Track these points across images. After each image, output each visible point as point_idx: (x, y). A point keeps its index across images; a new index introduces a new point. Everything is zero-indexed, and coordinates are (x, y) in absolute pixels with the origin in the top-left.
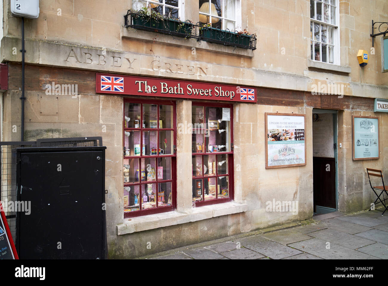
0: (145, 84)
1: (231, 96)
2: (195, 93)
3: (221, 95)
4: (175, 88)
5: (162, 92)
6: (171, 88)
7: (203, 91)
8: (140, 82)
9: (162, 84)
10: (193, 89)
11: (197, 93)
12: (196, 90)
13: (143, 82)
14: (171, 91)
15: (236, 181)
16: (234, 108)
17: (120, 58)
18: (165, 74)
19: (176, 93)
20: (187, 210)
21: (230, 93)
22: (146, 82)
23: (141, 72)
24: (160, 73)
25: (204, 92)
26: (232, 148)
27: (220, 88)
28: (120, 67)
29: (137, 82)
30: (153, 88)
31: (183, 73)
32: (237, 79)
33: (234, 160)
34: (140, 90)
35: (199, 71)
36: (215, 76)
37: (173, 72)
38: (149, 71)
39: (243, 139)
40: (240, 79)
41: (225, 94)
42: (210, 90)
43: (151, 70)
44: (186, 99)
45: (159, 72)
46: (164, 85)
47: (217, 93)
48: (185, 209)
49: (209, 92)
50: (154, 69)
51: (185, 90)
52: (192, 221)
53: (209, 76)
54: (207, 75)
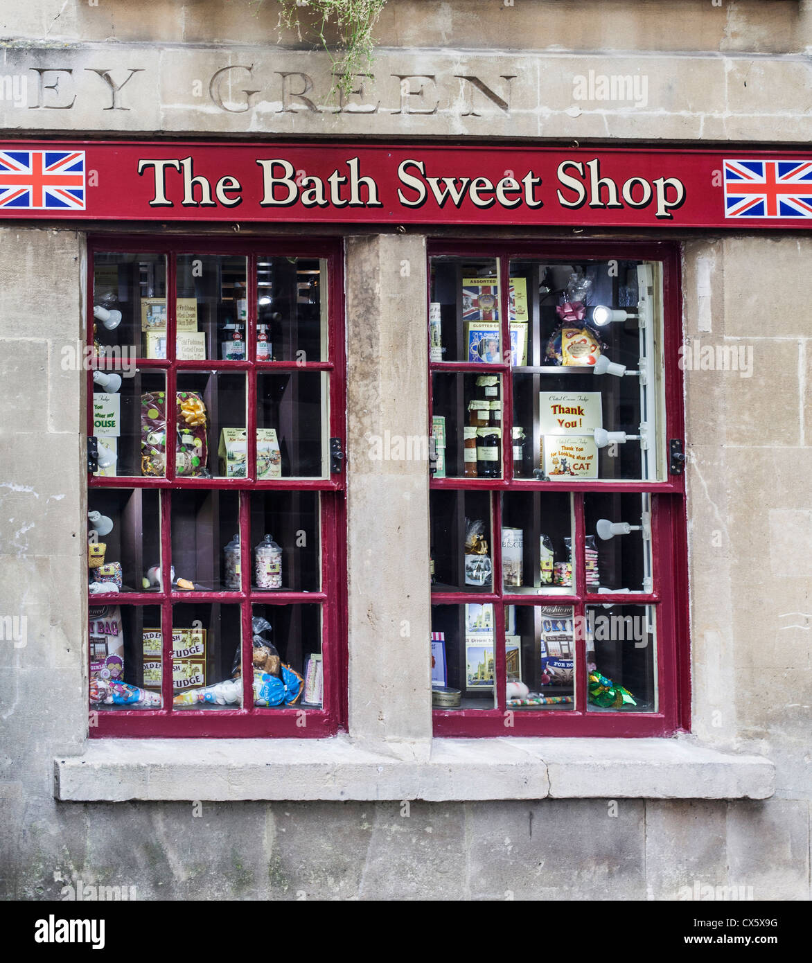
0: (181, 171)
1: (662, 203)
2: (440, 198)
3: (595, 201)
4: (335, 179)
5: (268, 199)
6: (311, 181)
7: (489, 186)
8: (159, 165)
9: (267, 165)
10: (433, 182)
11: (456, 198)
12: (449, 182)
13: (176, 163)
14: (312, 196)
15: (702, 636)
16: (683, 260)
17: (70, 71)
18: (282, 121)
19: (336, 200)
20: (399, 742)
21: (654, 188)
22: (187, 163)
23: (165, 123)
24: (254, 117)
25: (494, 191)
26: (677, 464)
27: (593, 164)
28: (70, 107)
29: (145, 167)
30: (220, 187)
31: (372, 108)
32: (702, 115)
33: (690, 526)
34: (160, 198)
35: (462, 91)
36: (556, 112)
37: (319, 108)
38: (203, 114)
39: (746, 417)
40: (716, 115)
41: (619, 193)
42: (529, 180)
43: (212, 109)
44: (391, 228)
45: (250, 116)
46: (278, 171)
47: (571, 193)
48: (388, 738)
49: (521, 191)
50: (227, 104)
51: (389, 185)
52: (425, 799)
53: (524, 111)
54: (512, 110)
